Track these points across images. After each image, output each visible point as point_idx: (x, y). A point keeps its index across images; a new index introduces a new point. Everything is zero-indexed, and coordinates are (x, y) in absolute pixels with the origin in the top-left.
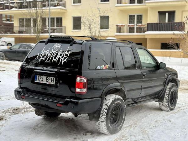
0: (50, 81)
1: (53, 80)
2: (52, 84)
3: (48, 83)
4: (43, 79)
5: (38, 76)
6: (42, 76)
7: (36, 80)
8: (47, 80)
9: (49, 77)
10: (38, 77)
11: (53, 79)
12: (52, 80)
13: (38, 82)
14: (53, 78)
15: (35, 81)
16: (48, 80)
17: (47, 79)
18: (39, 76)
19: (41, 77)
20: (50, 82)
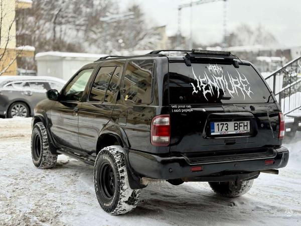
0: (242, 128)
1: (247, 126)
2: (245, 132)
3: (238, 132)
4: (227, 127)
5: (216, 124)
6: (225, 123)
7: (214, 132)
8: (236, 128)
9: (238, 122)
10: (218, 125)
11: (245, 124)
12: (244, 126)
13: (219, 134)
14: (245, 122)
15: (212, 134)
16: (237, 126)
17: (235, 126)
18: (220, 123)
19: (223, 124)
20: (242, 130)
